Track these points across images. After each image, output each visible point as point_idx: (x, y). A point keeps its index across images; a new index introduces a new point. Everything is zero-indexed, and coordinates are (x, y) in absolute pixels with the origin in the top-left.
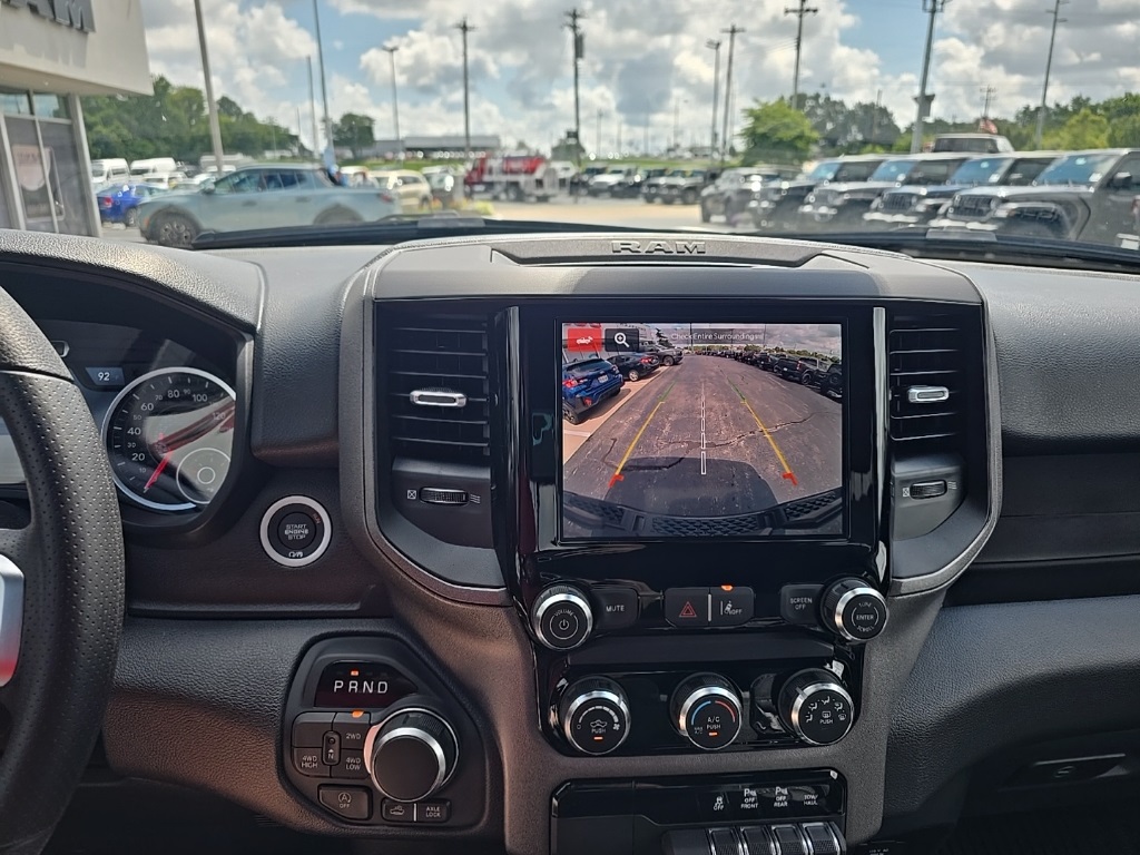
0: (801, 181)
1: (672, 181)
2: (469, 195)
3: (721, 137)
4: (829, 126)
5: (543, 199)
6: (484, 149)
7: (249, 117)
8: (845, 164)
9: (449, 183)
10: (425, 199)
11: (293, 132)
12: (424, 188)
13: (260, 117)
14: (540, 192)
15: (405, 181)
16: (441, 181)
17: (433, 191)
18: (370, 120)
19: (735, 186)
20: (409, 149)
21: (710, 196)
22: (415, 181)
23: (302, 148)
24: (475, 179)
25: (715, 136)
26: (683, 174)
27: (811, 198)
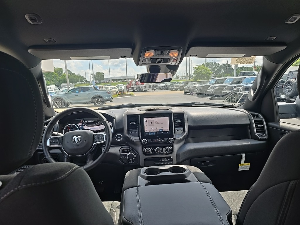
0: (208, 84)
1: (177, 85)
2: (128, 91)
3: (189, 74)
4: (216, 70)
5: (146, 91)
6: (131, 79)
7: (74, 74)
8: (217, 79)
9: (123, 87)
10: (117, 92)
11: (84, 77)
12: (117, 90)
13: (76, 74)
14: (145, 89)
15: (112, 88)
16: (121, 88)
17: (119, 90)
18: (103, 74)
19: (192, 86)
20: (112, 80)
21: (186, 88)
22: (115, 88)
23: (87, 81)
24: (129, 87)
25: (187, 74)
26: (179, 83)
27: (210, 88)
